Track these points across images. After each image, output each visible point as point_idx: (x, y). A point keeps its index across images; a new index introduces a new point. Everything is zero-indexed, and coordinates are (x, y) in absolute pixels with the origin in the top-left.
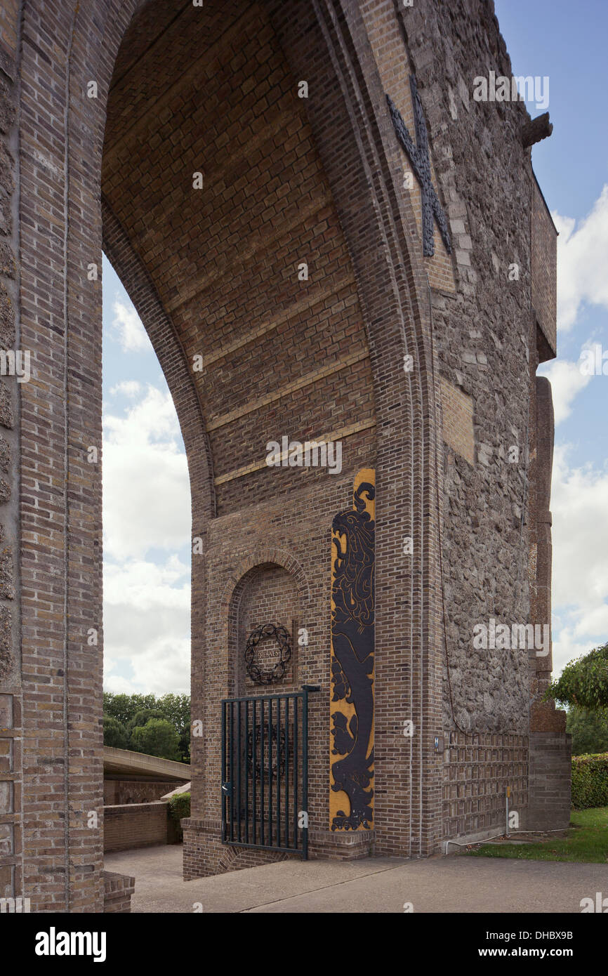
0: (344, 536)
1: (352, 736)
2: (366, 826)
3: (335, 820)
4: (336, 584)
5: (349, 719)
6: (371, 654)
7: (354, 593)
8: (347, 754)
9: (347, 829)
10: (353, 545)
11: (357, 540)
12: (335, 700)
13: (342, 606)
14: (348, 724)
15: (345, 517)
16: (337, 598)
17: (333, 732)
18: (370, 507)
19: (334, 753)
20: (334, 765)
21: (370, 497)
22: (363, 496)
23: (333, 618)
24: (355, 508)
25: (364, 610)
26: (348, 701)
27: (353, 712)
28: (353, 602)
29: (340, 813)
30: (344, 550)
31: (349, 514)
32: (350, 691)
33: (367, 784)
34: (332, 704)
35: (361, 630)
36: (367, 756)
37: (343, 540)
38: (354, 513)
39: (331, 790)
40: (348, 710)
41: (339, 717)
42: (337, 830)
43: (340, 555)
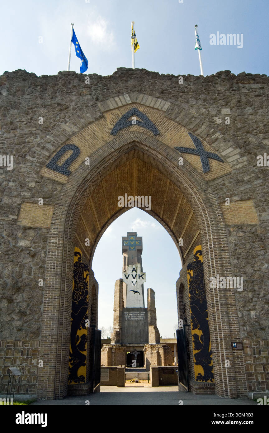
0: (192, 271)
1: (202, 343)
2: (211, 381)
3: (197, 377)
4: (190, 288)
5: (200, 336)
6: (206, 311)
7: (197, 289)
8: (200, 350)
9: (203, 381)
10: (195, 272)
11: (197, 271)
12: (193, 329)
13: (194, 295)
14: (200, 338)
15: (192, 264)
16: (191, 292)
17: (194, 341)
18: (201, 258)
19: (195, 349)
20: (195, 355)
21: (201, 255)
22: (198, 255)
23: (190, 299)
24: (195, 260)
25: (202, 294)
26: (199, 329)
27: (201, 333)
28: (197, 293)
29: (199, 374)
30: (192, 275)
31: (193, 262)
32: (199, 325)
33: (210, 363)
34: (192, 331)
35: (201, 302)
36: (209, 351)
37: (192, 272)
38: (195, 262)
39: (195, 365)
40: (199, 333)
41: (196, 336)
42: (199, 381)
43: (191, 277)
